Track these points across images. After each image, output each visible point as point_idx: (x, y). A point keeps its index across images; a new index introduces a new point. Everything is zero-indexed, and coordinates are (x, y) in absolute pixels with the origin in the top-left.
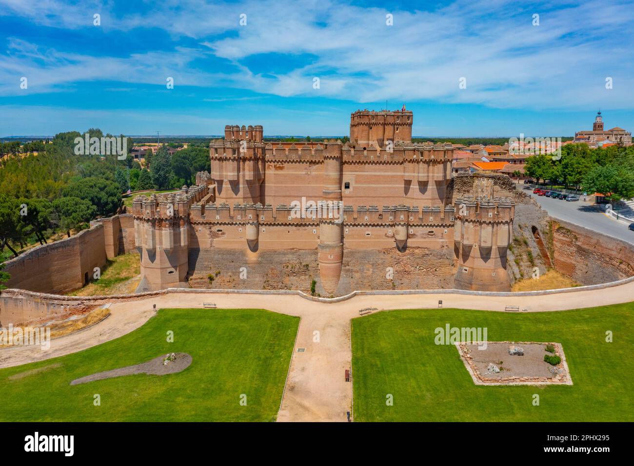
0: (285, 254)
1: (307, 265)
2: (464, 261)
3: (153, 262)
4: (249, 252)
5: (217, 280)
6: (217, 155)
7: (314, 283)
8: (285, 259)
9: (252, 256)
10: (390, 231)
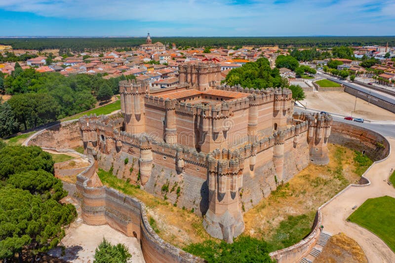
0: (263, 166)
1: (271, 169)
2: (316, 145)
3: (233, 199)
4: (251, 171)
5: (243, 194)
6: (218, 116)
7: (275, 177)
8: (263, 169)
9: (252, 174)
10: (292, 139)
